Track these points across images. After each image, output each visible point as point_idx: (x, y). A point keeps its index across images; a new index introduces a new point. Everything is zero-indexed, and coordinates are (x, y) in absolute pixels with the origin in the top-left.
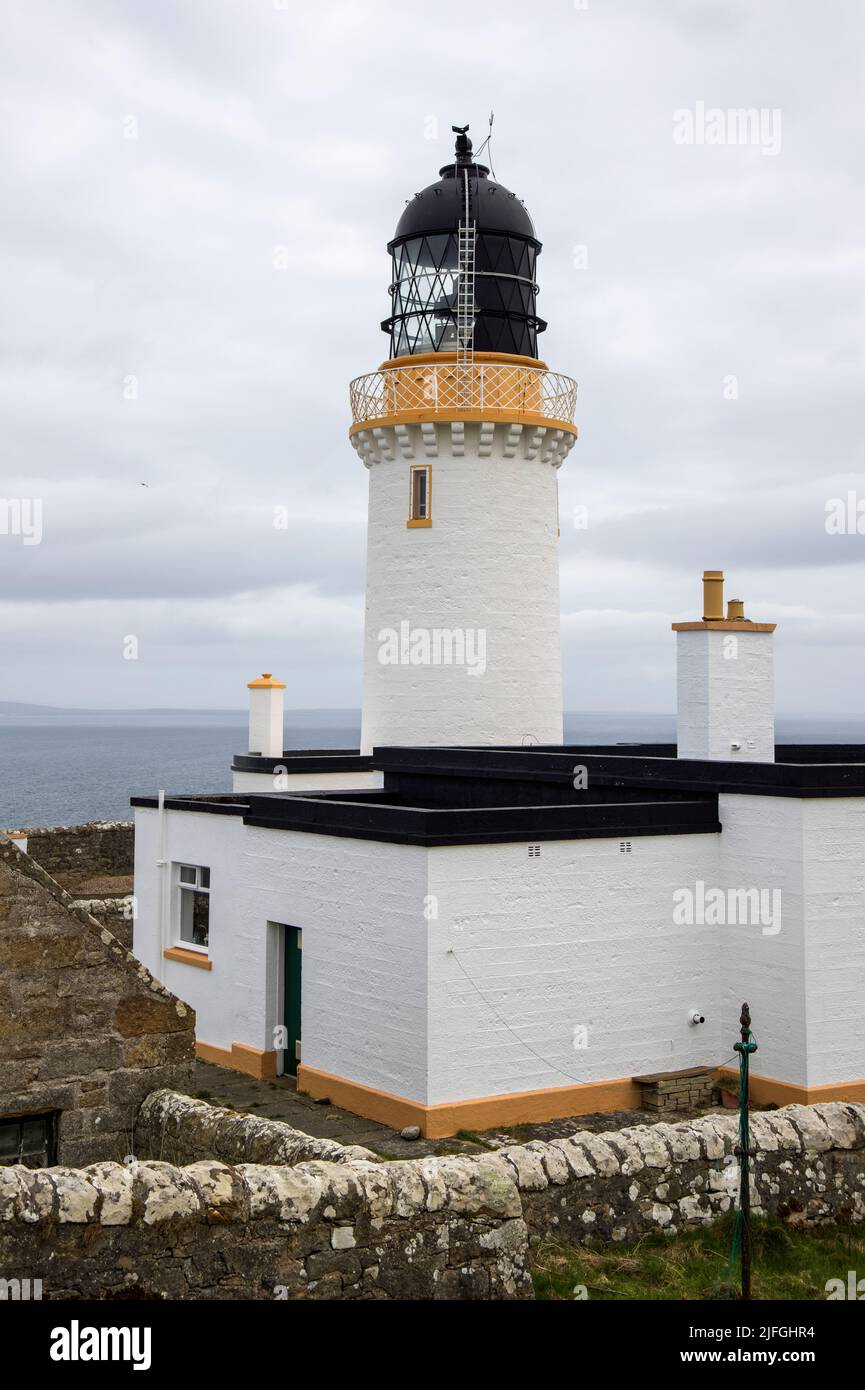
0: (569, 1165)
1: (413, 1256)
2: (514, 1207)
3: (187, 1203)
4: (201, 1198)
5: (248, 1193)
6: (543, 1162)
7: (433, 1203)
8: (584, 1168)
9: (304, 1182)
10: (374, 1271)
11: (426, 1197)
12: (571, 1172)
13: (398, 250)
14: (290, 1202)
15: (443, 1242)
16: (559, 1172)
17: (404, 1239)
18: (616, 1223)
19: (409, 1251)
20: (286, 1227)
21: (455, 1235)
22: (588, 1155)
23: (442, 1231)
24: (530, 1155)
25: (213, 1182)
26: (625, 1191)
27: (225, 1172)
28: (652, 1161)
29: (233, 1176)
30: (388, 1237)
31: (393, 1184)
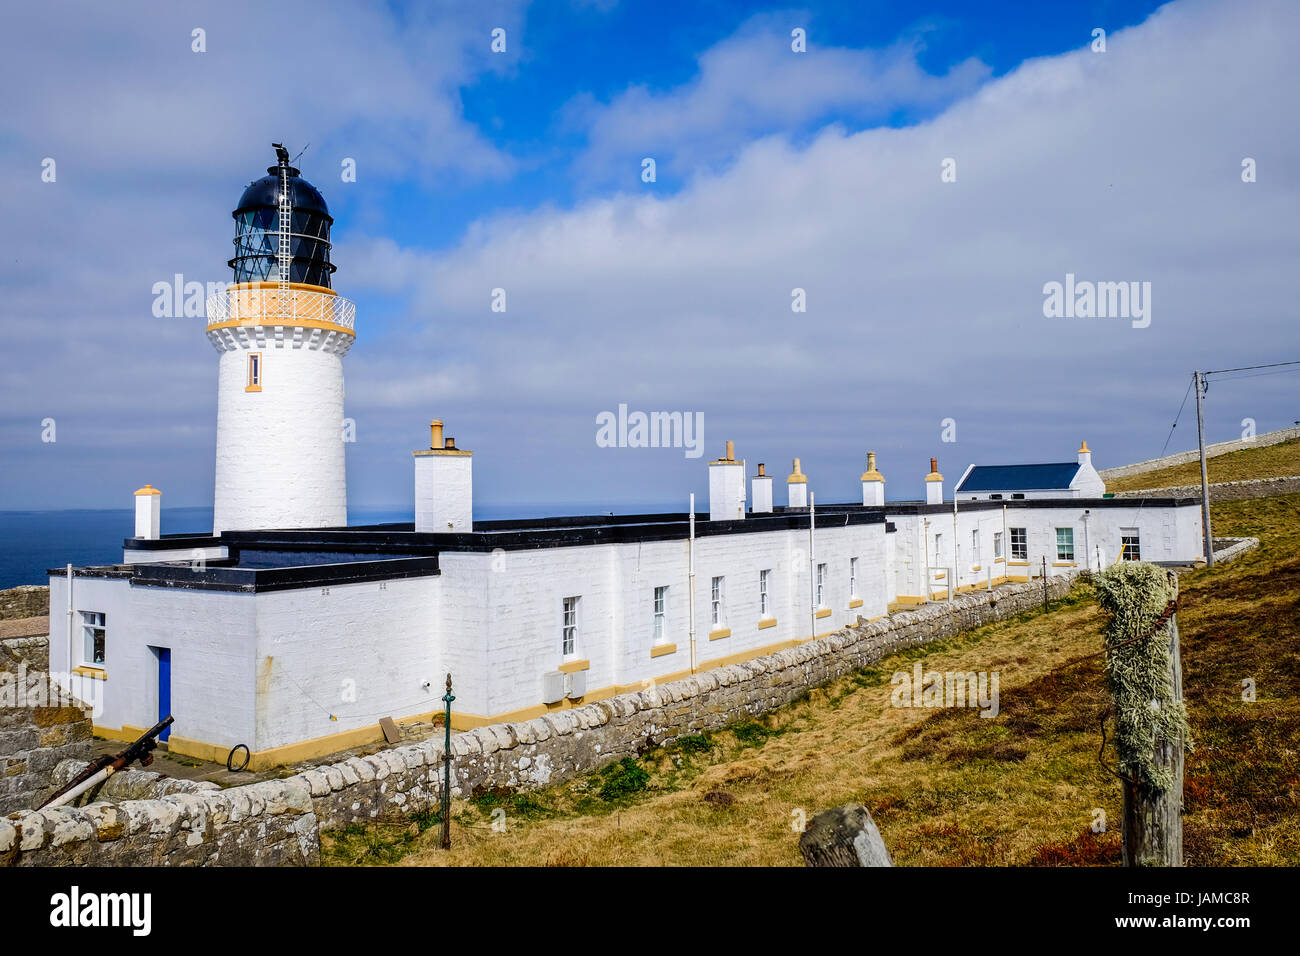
0: (343, 778)
1: (242, 844)
2: (308, 807)
3: (83, 831)
4: (93, 825)
5: (129, 819)
6: (327, 778)
7: (256, 810)
8: (352, 778)
9: (168, 808)
10: (216, 855)
11: (251, 807)
12: (345, 782)
13: (240, 217)
14: (157, 821)
15: (262, 832)
16: (337, 783)
17: (235, 836)
18: (372, 808)
19: (239, 841)
20: (155, 836)
21: (270, 827)
22: (356, 771)
23: (262, 827)
24: (319, 775)
25: (102, 815)
26: (378, 788)
27: (111, 808)
28: (394, 770)
29: (119, 810)
30: (225, 835)
31: (229, 802)
